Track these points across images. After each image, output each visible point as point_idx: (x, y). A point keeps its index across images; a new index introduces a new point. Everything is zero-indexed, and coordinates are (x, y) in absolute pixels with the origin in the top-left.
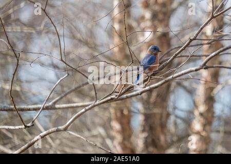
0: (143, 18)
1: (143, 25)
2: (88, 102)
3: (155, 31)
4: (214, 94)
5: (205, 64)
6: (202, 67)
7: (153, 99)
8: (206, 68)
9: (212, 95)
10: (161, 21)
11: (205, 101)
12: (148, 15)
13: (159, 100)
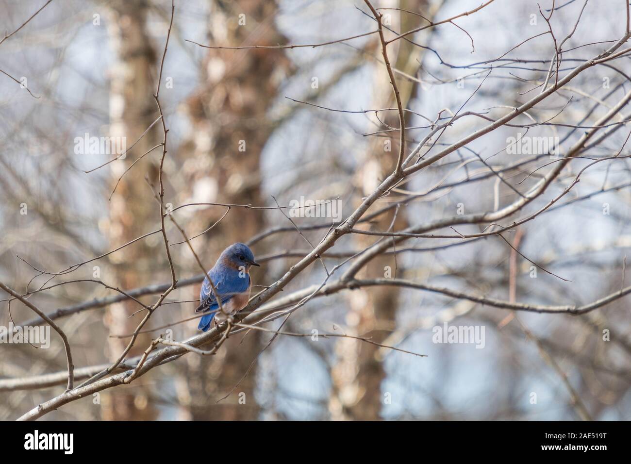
0: (190, 146)
1: (189, 166)
2: (37, 375)
3: (222, 183)
4: (382, 357)
5: (351, 276)
6: (346, 282)
7: (214, 370)
8: (357, 286)
9: (377, 358)
10: (239, 157)
11: (359, 376)
12: (204, 140)
13: (232, 372)
